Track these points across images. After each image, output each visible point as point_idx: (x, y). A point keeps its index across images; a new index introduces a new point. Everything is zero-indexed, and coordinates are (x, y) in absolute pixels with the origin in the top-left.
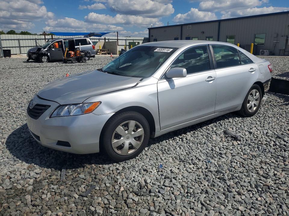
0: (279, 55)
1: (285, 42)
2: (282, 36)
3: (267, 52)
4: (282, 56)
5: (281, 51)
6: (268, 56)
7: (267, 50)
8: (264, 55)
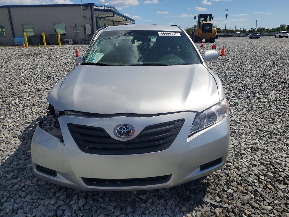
0: (81, 44)
1: (83, 32)
2: (80, 27)
3: (71, 41)
4: (83, 44)
5: (82, 40)
6: (72, 45)
7: (71, 40)
8: (69, 44)
